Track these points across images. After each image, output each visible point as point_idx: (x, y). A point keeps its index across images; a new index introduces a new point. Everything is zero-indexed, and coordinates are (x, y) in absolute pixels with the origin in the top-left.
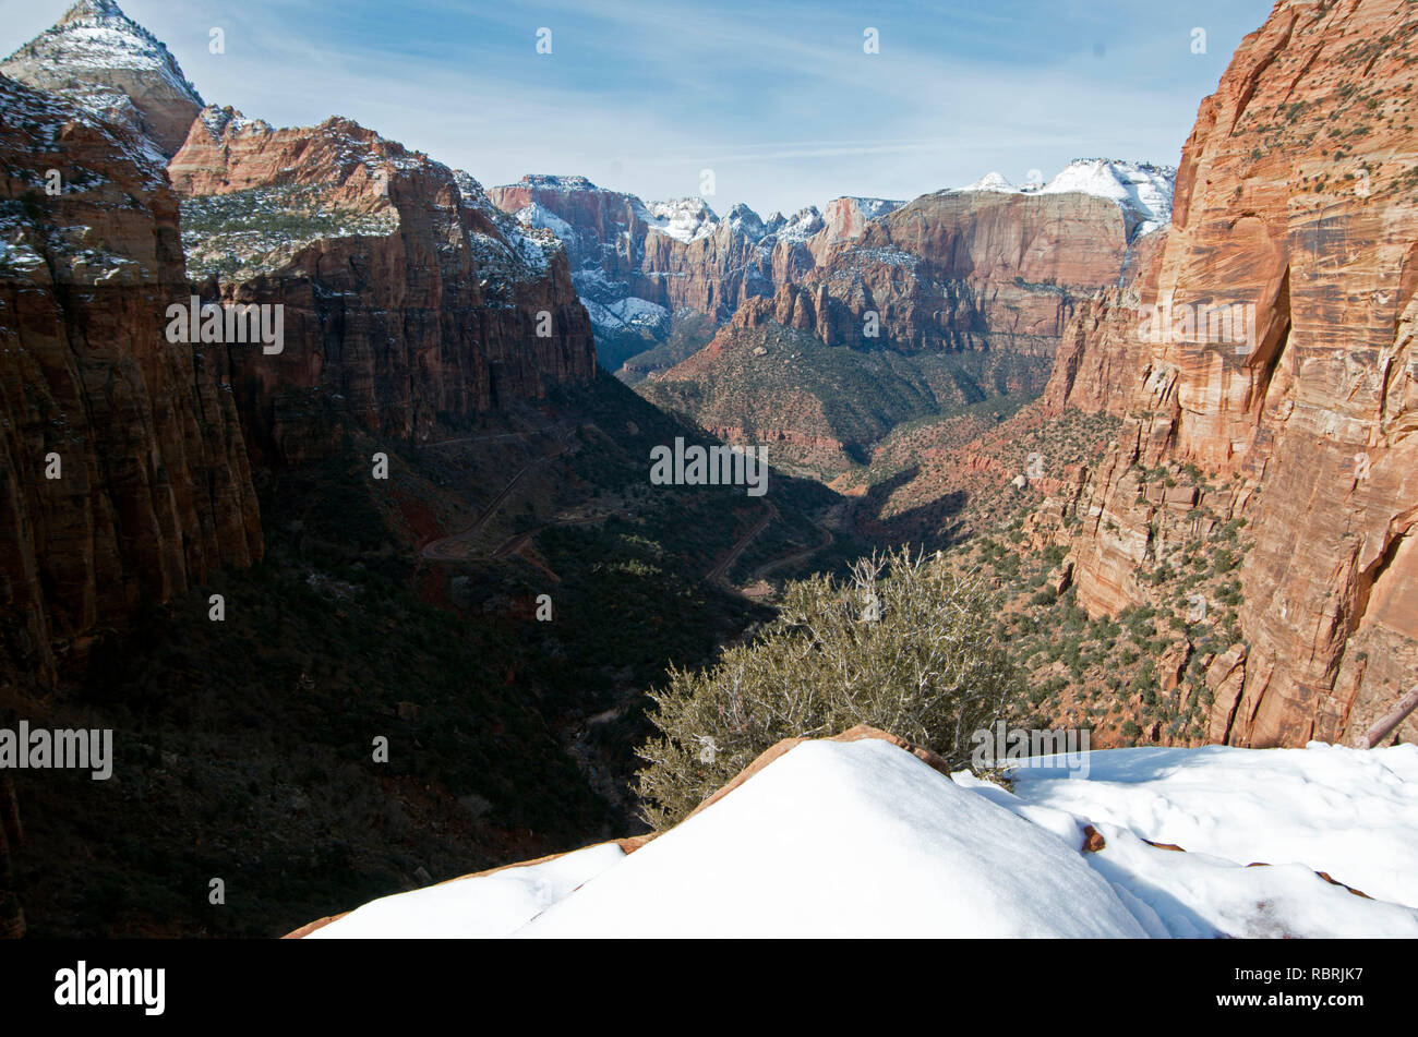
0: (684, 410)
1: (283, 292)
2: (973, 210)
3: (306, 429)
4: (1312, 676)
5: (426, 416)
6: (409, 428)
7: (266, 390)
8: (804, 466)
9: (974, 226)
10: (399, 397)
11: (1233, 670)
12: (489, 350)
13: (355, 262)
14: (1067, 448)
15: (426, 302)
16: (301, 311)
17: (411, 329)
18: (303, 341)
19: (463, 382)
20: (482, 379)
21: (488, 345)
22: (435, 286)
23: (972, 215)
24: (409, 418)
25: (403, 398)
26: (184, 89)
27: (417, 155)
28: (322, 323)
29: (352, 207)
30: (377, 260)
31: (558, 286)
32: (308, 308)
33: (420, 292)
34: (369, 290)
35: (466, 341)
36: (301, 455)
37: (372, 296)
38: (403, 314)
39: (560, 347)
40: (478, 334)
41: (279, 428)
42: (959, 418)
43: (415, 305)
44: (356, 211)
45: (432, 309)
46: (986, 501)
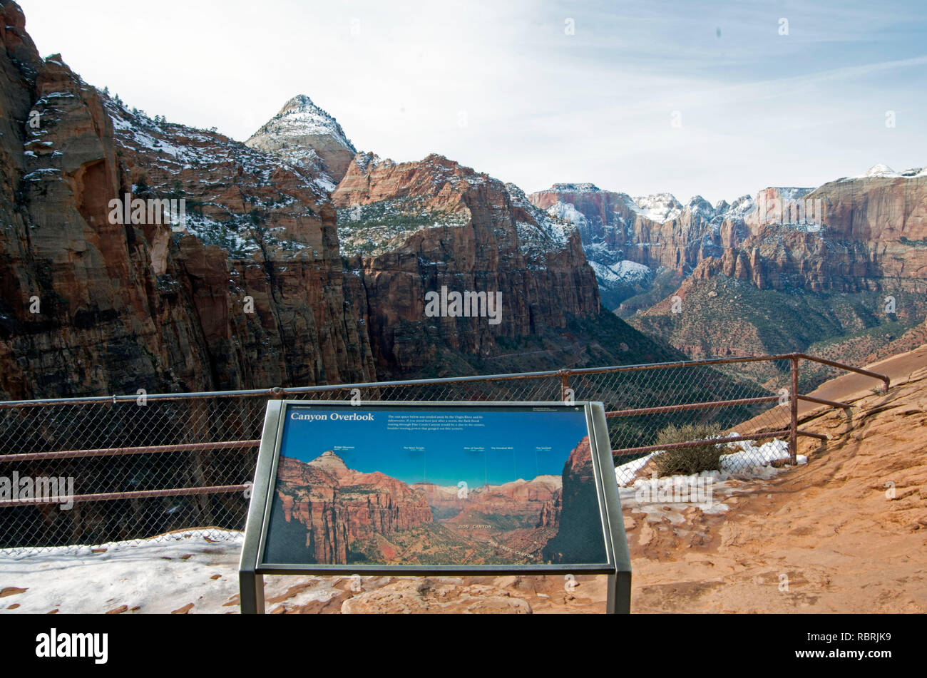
0: (661, 334)
1: (400, 262)
2: (865, 192)
3: (413, 348)
5: (488, 339)
6: (477, 346)
7: (390, 323)
8: (746, 372)
9: (866, 202)
10: (471, 328)
12: (529, 297)
13: (443, 243)
15: (488, 267)
16: (410, 274)
17: (479, 284)
18: (412, 293)
19: (512, 317)
20: (525, 316)
21: (528, 294)
22: (493, 257)
23: (864, 195)
24: (478, 340)
25: (474, 328)
26: (345, 144)
27: (482, 175)
28: (423, 282)
29: (442, 209)
30: (457, 241)
31: (574, 254)
32: (414, 272)
33: (485, 261)
34: (453, 260)
35: (514, 292)
36: (410, 364)
37: (455, 264)
38: (474, 275)
39: (576, 294)
40: (521, 287)
41: (397, 347)
42: (859, 339)
43: (482, 269)
44: (444, 211)
45: (492, 271)
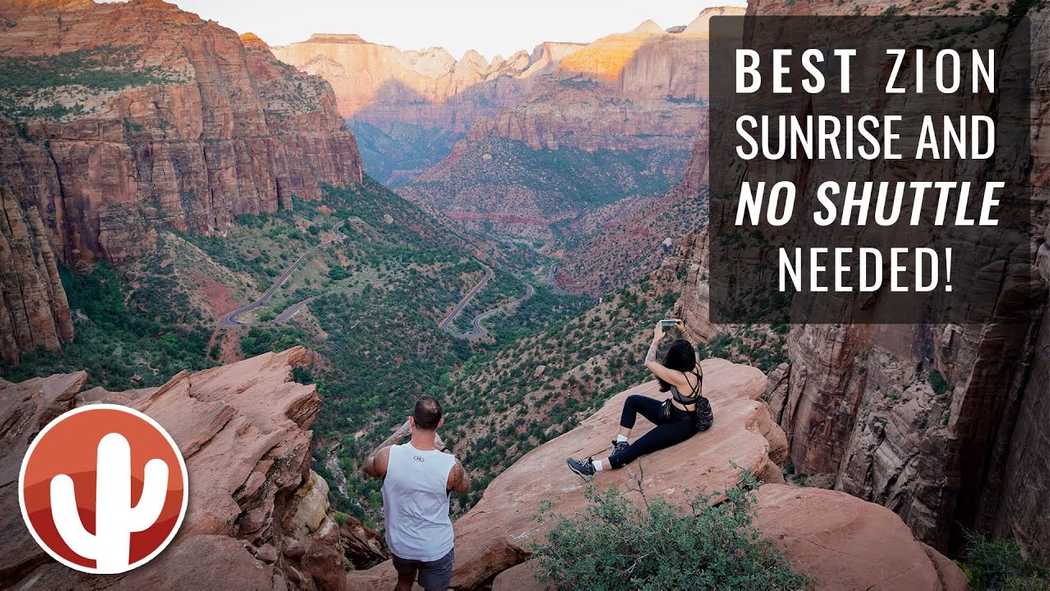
1: (101, 131)
2: (634, 48)
3: (127, 234)
4: (830, 386)
5: (225, 220)
6: (211, 228)
7: (93, 206)
9: (636, 59)
10: (201, 206)
11: (780, 383)
12: (275, 167)
13: (160, 106)
14: (700, 217)
15: (220, 134)
16: (117, 145)
17: (209, 155)
18: (120, 168)
19: (255, 192)
20: (270, 189)
21: (274, 164)
22: (227, 122)
23: (634, 51)
24: (212, 221)
25: (204, 207)
27: (210, 22)
28: (135, 154)
29: (158, 64)
30: (178, 104)
31: (328, 117)
32: (123, 142)
33: (215, 127)
34: (173, 127)
35: (256, 162)
36: (123, 254)
37: (177, 131)
38: (203, 144)
39: (332, 163)
40: (265, 156)
41: (104, 234)
42: (629, 198)
43: (212, 137)
44: (160, 67)
45: (227, 139)
46: (645, 257)
